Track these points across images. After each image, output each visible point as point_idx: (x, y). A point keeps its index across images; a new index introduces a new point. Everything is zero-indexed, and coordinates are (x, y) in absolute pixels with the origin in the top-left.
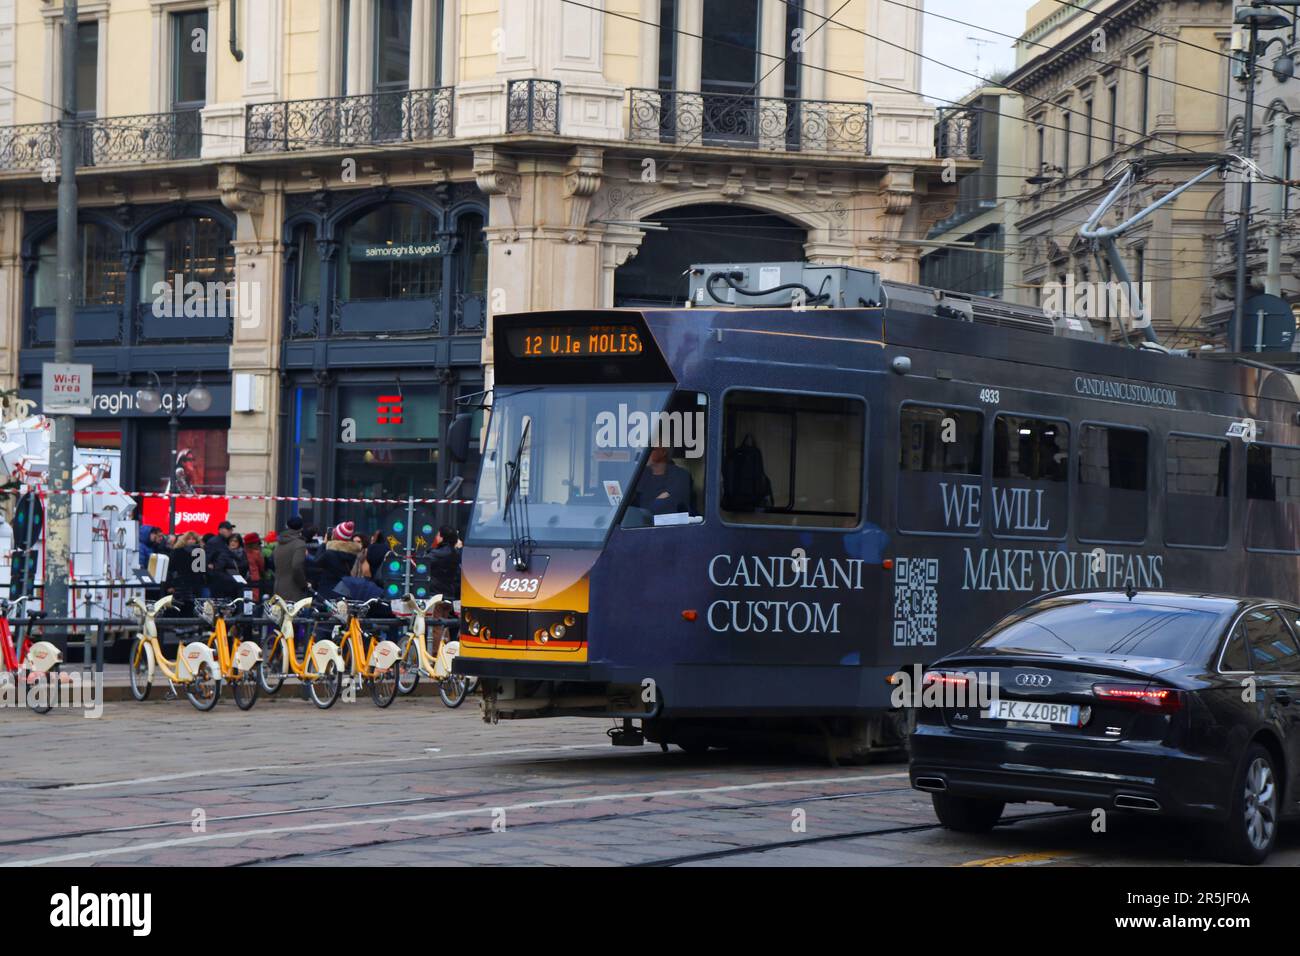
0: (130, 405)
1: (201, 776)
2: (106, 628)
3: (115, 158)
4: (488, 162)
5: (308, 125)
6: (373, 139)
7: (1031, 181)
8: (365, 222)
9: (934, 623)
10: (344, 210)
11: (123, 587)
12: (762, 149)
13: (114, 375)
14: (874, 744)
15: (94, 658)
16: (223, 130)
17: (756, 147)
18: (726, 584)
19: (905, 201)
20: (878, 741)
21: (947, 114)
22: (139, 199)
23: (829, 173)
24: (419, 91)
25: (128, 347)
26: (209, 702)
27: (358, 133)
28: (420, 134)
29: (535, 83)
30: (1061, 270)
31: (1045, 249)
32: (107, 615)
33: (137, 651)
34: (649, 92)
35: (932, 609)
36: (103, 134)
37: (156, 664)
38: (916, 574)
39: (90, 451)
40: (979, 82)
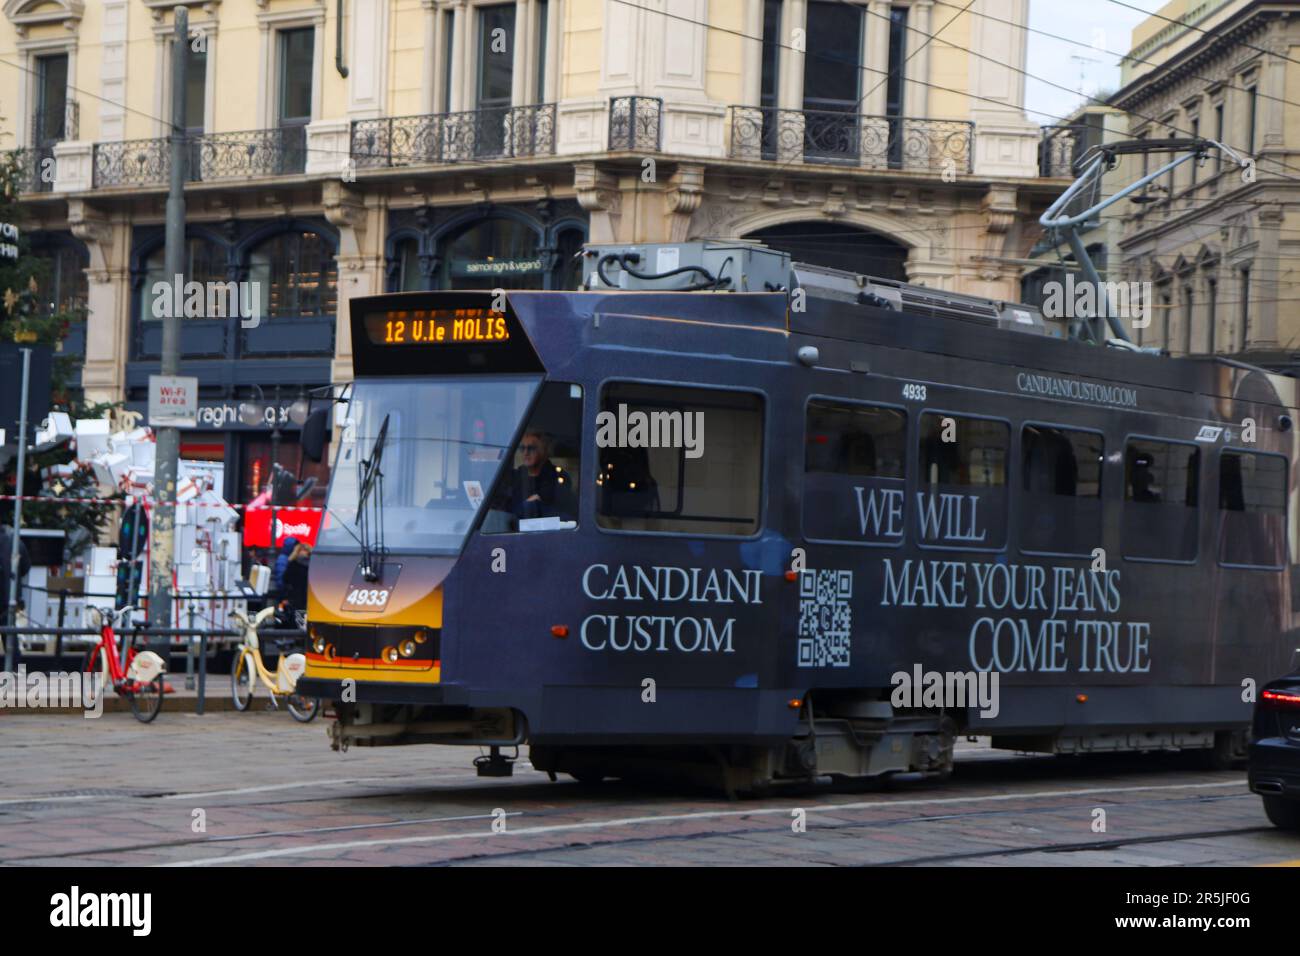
0: (233, 418)
1: (303, 787)
2: (209, 639)
3: (222, 174)
4: (589, 178)
5: (411, 141)
6: (476, 155)
7: (1136, 200)
8: (468, 239)
9: (847, 641)
10: (446, 226)
11: (225, 598)
12: (863, 167)
13: (218, 388)
14: (776, 776)
15: (196, 668)
16: (328, 146)
17: (858, 164)
18: (604, 596)
19: (1007, 220)
20: (781, 771)
21: (1051, 132)
22: (245, 214)
23: (930, 192)
24: (522, 108)
25: (232, 361)
26: (309, 714)
27: (460, 149)
28: (522, 150)
29: (637, 100)
30: (1165, 290)
31: (1149, 269)
32: (210, 626)
33: (238, 662)
34: (751, 110)
35: (844, 626)
36: (210, 149)
37: (258, 675)
38: (825, 587)
39: (194, 463)
40: (1083, 101)
